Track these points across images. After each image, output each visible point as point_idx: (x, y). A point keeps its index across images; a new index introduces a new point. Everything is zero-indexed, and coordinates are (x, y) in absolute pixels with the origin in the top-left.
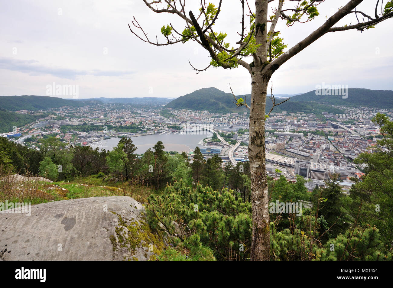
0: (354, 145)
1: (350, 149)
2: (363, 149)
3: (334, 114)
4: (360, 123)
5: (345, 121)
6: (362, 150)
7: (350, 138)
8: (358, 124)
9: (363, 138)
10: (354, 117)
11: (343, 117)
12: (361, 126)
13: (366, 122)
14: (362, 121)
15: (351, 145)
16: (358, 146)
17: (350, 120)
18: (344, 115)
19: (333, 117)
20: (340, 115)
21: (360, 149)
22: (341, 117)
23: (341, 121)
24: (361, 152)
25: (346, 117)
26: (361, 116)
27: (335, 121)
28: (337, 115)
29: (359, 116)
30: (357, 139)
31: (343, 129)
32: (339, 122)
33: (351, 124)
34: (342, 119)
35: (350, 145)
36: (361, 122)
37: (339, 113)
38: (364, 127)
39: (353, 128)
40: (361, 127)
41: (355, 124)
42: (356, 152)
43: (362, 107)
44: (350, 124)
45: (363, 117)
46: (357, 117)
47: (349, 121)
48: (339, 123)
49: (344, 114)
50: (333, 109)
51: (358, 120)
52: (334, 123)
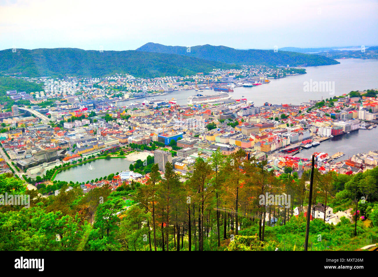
0: (34, 140)
1: (26, 149)
2: (44, 145)
3: (27, 93)
4: (63, 103)
5: (42, 102)
6: (42, 146)
7: (32, 129)
8: (60, 105)
9: (51, 127)
10: (56, 95)
11: (40, 96)
12: (63, 107)
13: (70, 100)
14: (65, 99)
15: (29, 141)
16: (39, 141)
17: (50, 99)
18: (42, 93)
19: (24, 99)
20: (36, 92)
21: (40, 145)
22: (37, 96)
23: (36, 103)
24: (40, 150)
25: (46, 96)
26: (65, 91)
27: (28, 104)
28: (32, 93)
29: (62, 92)
30: (41, 130)
31: (33, 117)
32: (33, 105)
33: (51, 106)
34: (39, 99)
35: (27, 142)
36: (65, 101)
37: (34, 91)
38: (67, 108)
39: (50, 112)
40: (64, 109)
41: (55, 106)
42: (34, 151)
43: (69, 78)
44: (49, 107)
45: (67, 93)
46: (60, 94)
47: (49, 101)
48: (32, 107)
49: (42, 90)
50: (25, 84)
51: (60, 99)
52: (25, 108)
